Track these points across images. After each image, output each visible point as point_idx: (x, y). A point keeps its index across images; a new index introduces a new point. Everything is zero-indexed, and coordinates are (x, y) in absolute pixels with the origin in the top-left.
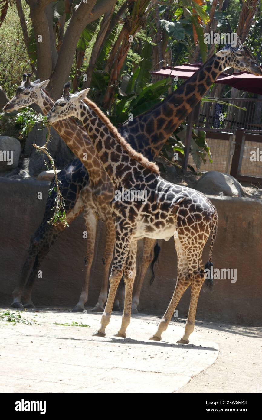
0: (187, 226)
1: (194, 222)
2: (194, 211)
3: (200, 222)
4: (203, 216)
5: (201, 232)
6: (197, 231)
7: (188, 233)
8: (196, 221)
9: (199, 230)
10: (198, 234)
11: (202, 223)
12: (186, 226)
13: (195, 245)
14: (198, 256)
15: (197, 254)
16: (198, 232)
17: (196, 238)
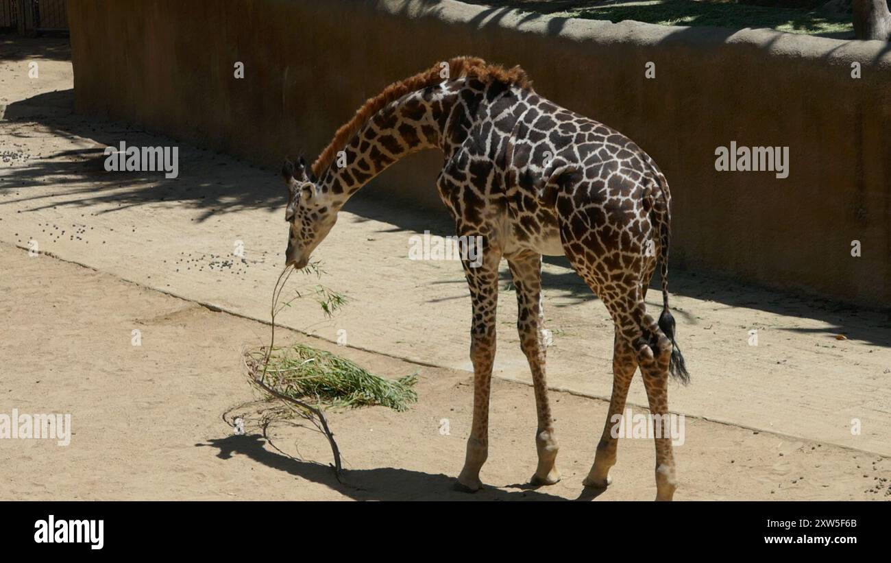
0: (575, 241)
1: (587, 229)
2: (587, 201)
3: (601, 229)
4: (608, 213)
5: (609, 251)
6: (599, 252)
7: (581, 256)
8: (593, 227)
9: (603, 246)
10: (603, 257)
11: (607, 229)
12: (572, 242)
13: (606, 283)
14: (626, 305)
15: (621, 301)
16: (603, 252)
17: (600, 267)
